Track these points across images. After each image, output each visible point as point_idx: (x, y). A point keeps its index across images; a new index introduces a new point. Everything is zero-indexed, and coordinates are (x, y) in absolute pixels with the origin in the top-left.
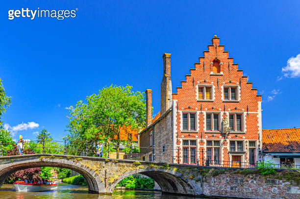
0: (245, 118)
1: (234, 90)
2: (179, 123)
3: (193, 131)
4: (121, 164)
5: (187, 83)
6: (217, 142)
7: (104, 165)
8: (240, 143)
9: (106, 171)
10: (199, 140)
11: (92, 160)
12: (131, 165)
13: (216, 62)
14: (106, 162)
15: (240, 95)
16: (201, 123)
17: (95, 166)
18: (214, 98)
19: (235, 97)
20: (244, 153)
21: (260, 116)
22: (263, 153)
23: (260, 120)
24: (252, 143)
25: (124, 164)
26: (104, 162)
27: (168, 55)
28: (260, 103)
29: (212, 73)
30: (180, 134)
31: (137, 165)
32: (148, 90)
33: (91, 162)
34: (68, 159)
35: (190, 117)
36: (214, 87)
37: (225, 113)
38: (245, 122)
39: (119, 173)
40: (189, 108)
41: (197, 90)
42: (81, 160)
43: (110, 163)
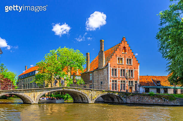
0: (134, 72)
1: (130, 60)
2: (111, 73)
3: (116, 77)
4: (97, 91)
5: (114, 56)
6: (124, 81)
7: (91, 92)
8: (132, 82)
9: (91, 94)
10: (118, 80)
11: (86, 89)
12: (101, 92)
13: (124, 48)
14: (92, 91)
15: (132, 63)
16: (119, 73)
17: (87, 92)
18: (123, 64)
19: (130, 63)
20: (133, 86)
21: (139, 71)
22: (140, 86)
23: (139, 73)
24: (136, 82)
25: (99, 91)
26: (90, 91)
27: (103, 40)
28: (139, 66)
29: (123, 53)
30: (111, 78)
31: (103, 92)
32: (88, 53)
33: (85, 90)
34: (75, 89)
35: (114, 71)
36: (123, 58)
37: (127, 70)
38: (134, 73)
39: (97, 95)
40: (114, 67)
41: (117, 59)
42: (81, 90)
43: (93, 91)
